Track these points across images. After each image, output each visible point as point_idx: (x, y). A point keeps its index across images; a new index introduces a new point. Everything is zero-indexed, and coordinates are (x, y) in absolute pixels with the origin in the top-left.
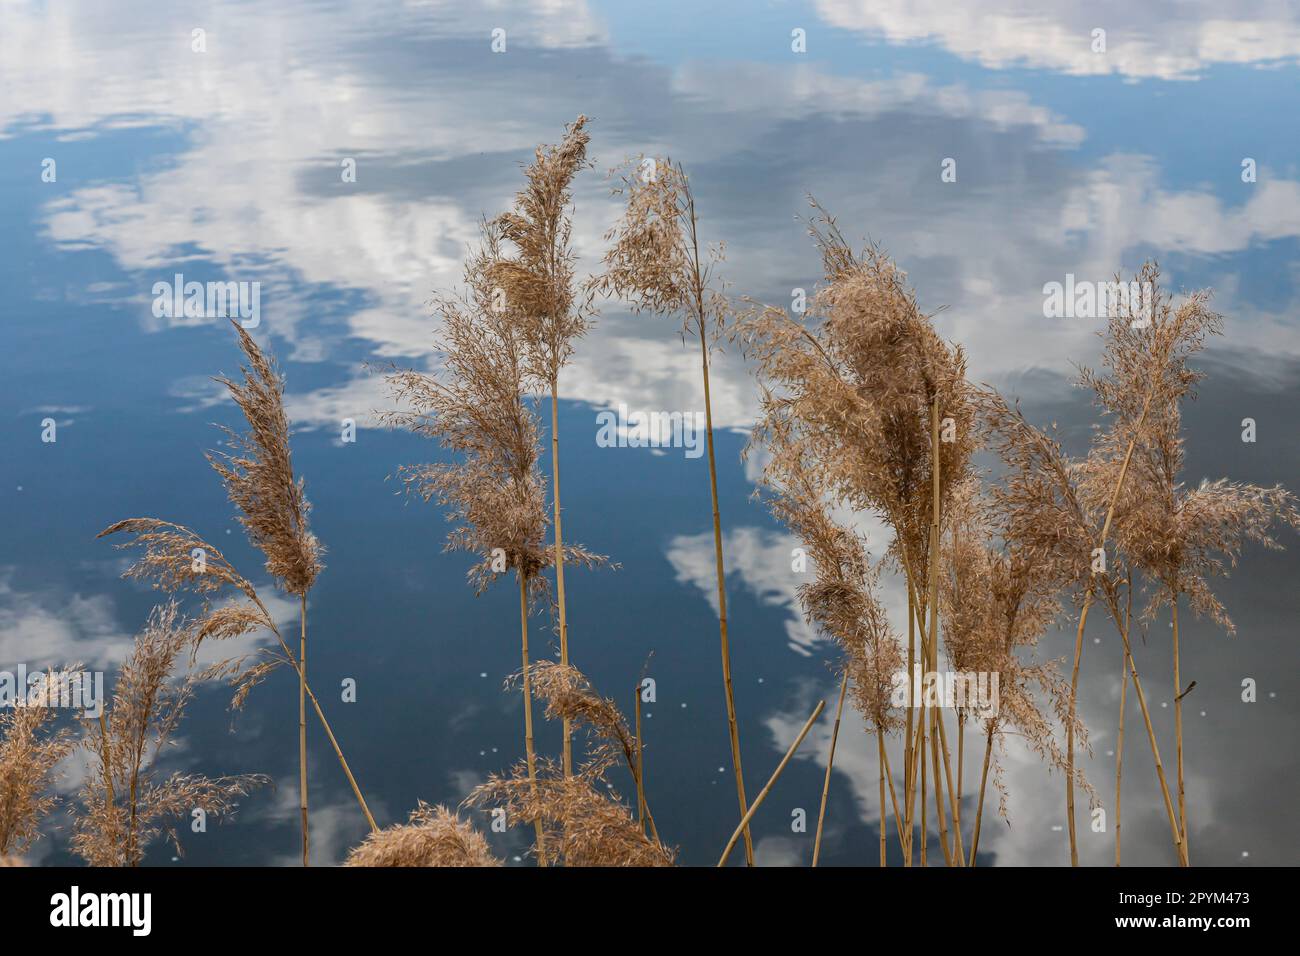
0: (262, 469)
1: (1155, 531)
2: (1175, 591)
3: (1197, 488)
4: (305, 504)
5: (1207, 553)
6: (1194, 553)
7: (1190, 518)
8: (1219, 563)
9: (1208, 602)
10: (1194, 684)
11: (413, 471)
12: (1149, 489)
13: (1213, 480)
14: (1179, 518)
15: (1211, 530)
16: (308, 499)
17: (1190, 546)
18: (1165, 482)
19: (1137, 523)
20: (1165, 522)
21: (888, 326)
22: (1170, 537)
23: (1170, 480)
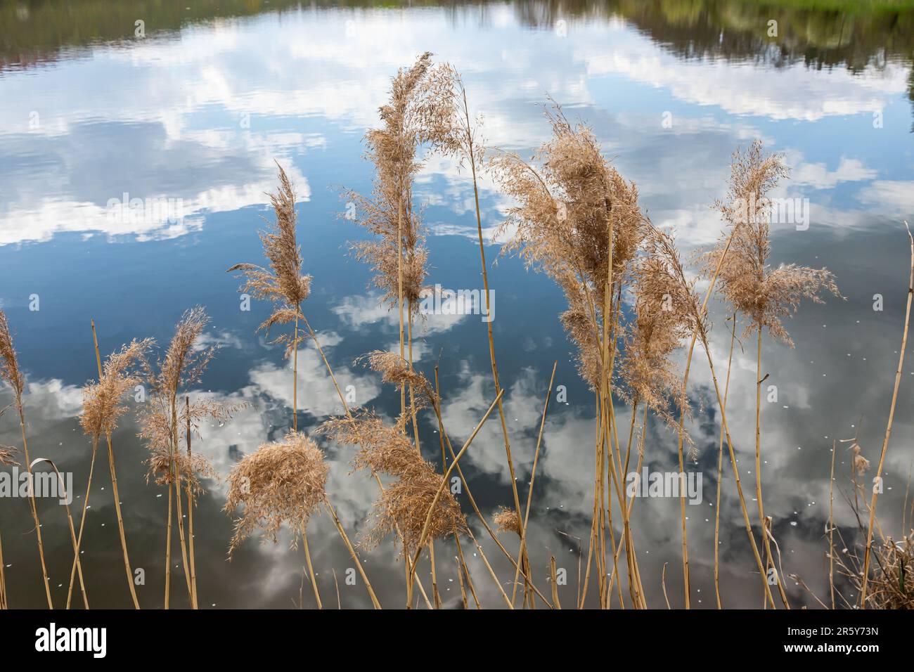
0: (280, 239)
1: (750, 290)
2: (760, 324)
3: (777, 267)
4: (300, 258)
5: (780, 304)
6: (773, 304)
7: (771, 284)
8: (787, 310)
9: (779, 330)
10: (768, 375)
11: (354, 244)
12: (748, 267)
13: (786, 264)
14: (764, 284)
15: (783, 291)
16: (302, 257)
17: (771, 300)
18: (758, 264)
19: (739, 286)
20: (756, 286)
21: (581, 166)
22: (758, 294)
23: (761, 262)
